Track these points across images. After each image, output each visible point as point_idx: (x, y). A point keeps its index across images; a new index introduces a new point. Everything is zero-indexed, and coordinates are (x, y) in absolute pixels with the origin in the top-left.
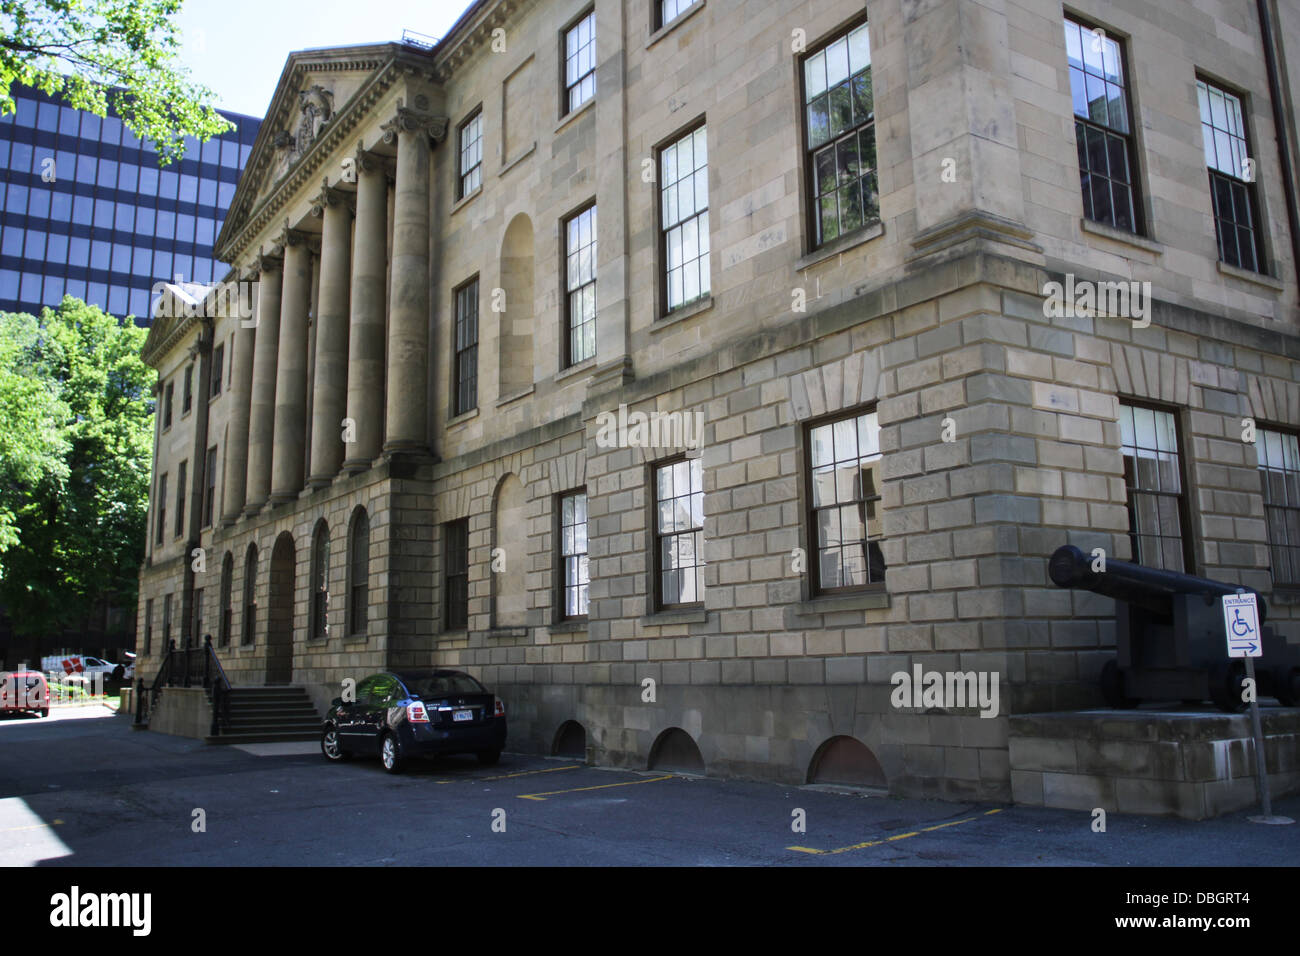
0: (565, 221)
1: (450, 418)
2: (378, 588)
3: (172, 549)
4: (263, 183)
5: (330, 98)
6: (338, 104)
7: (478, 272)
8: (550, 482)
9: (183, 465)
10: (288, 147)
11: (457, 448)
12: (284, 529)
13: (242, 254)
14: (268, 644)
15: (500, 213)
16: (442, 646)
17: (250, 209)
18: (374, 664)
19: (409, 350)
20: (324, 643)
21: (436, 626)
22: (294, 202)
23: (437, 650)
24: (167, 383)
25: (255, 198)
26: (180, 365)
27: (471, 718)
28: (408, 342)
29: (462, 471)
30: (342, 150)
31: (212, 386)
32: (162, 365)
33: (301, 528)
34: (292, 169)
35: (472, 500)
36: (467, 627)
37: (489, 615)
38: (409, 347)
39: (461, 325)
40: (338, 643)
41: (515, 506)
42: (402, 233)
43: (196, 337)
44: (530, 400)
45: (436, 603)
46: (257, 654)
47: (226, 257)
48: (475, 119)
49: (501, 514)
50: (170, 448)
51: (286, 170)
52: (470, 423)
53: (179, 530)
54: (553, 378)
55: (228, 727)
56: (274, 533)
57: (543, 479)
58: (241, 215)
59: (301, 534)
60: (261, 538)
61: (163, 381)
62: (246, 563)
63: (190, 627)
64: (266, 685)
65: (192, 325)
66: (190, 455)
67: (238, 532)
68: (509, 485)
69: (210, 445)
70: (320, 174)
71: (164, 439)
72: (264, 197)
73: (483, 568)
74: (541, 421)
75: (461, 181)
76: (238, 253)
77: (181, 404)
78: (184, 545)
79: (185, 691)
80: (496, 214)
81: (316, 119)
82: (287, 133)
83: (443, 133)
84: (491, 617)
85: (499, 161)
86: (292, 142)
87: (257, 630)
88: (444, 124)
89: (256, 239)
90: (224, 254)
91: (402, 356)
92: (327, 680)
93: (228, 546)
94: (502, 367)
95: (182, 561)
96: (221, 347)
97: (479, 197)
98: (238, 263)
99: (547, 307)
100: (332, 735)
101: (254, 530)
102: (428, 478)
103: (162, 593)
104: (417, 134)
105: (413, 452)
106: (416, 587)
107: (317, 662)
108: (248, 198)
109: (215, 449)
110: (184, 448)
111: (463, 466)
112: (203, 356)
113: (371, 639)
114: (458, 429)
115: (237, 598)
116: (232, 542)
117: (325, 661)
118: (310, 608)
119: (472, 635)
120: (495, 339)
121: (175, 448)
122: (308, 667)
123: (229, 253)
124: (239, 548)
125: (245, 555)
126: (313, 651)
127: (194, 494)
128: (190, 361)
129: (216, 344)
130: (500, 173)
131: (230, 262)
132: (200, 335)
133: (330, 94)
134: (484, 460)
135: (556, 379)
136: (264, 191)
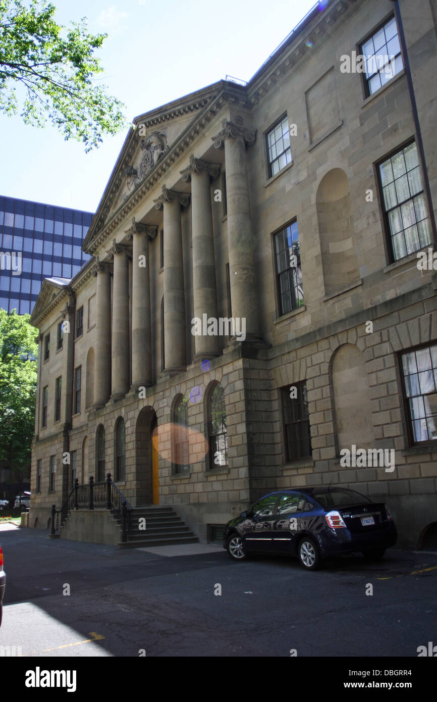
0: (377, 165)
1: (277, 318)
2: (236, 435)
3: (53, 428)
4: (114, 202)
5: (164, 139)
6: (170, 141)
7: (296, 216)
8: (391, 344)
9: (58, 380)
10: (133, 175)
11: (287, 336)
12: (145, 405)
13: (100, 247)
14: (137, 480)
15: (312, 175)
16: (285, 473)
17: (106, 219)
18: (236, 487)
19: (246, 274)
20: (189, 477)
21: (280, 459)
22: (139, 206)
23: (282, 476)
24: (45, 335)
25: (108, 212)
26: (55, 322)
27: (374, 523)
28: (244, 269)
29: (296, 350)
30: (177, 164)
31: (77, 331)
32: (42, 325)
33: (161, 403)
34: (137, 186)
35: (307, 368)
36: (312, 458)
37: (334, 448)
38: (245, 272)
39: (278, 257)
40: (201, 476)
41: (351, 367)
42: (234, 200)
43: (65, 305)
44: (360, 290)
45: (278, 443)
46: (128, 487)
47: (90, 250)
48: (280, 124)
49: (336, 375)
50: (49, 371)
51: (132, 188)
52: (297, 317)
53: (57, 417)
54: (382, 271)
55: (132, 536)
56: (138, 408)
57: (382, 342)
58: (100, 224)
59: (161, 406)
60: (127, 413)
61: (43, 334)
62: (115, 430)
63: (68, 474)
64: (136, 507)
65: (62, 298)
66: (64, 373)
67: (108, 411)
68: (343, 353)
69: (76, 365)
70: (159, 184)
71: (45, 367)
72: (114, 211)
73: (324, 414)
74: (372, 304)
75: (270, 166)
76: (97, 246)
77: (56, 345)
78: (62, 426)
79: (91, 512)
80: (309, 176)
81: (155, 151)
82: (132, 167)
83: (254, 139)
84: (336, 448)
85: (308, 141)
86: (135, 173)
87: (127, 471)
88: (254, 133)
89: (111, 235)
90: (89, 248)
91: (241, 278)
92: (192, 501)
93: (100, 421)
94: (324, 274)
95: (62, 435)
96: (82, 309)
97: (291, 169)
98: (97, 253)
99: (368, 224)
100: (235, 541)
101: (121, 408)
102: (265, 358)
103: (48, 455)
104: (238, 140)
105: (254, 340)
106: (264, 433)
107: (181, 489)
108: (104, 212)
109: (80, 367)
110: (59, 370)
111: (298, 345)
112: (70, 315)
113: (231, 470)
114: (286, 323)
115: (110, 452)
116: (103, 418)
117: (189, 488)
118: (172, 454)
119: (317, 463)
120: (316, 257)
121: (52, 371)
122: (173, 493)
123: (92, 247)
124: (109, 421)
125: (114, 425)
126: (175, 482)
127: (67, 395)
128: (61, 319)
129: (78, 307)
130: (309, 149)
131: (91, 253)
132: (67, 303)
133: (163, 136)
134: (318, 338)
135: (385, 272)
136: (115, 208)
